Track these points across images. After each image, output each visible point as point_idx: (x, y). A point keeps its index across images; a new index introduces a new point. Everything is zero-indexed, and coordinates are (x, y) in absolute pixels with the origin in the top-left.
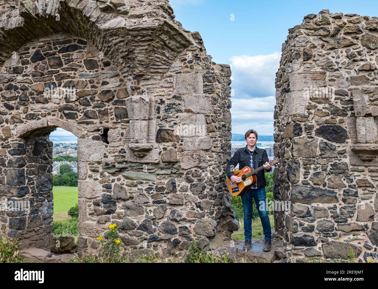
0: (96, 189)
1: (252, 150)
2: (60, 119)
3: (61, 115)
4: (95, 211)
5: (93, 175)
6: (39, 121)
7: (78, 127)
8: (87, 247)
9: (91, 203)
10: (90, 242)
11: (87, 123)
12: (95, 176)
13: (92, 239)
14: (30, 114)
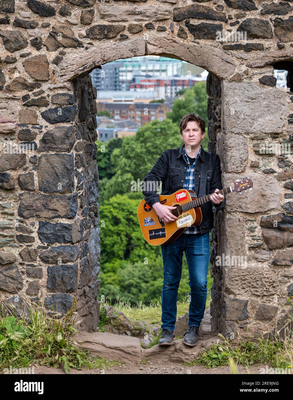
0: (268, 192)
1: (193, 156)
2: (177, 39)
3: (181, 30)
4: (266, 240)
5: (261, 163)
6: (125, 42)
7: (226, 57)
8: (247, 317)
9: (255, 224)
10: (253, 308)
11: (248, 48)
12: (265, 165)
13: (259, 301)
14: (102, 28)
